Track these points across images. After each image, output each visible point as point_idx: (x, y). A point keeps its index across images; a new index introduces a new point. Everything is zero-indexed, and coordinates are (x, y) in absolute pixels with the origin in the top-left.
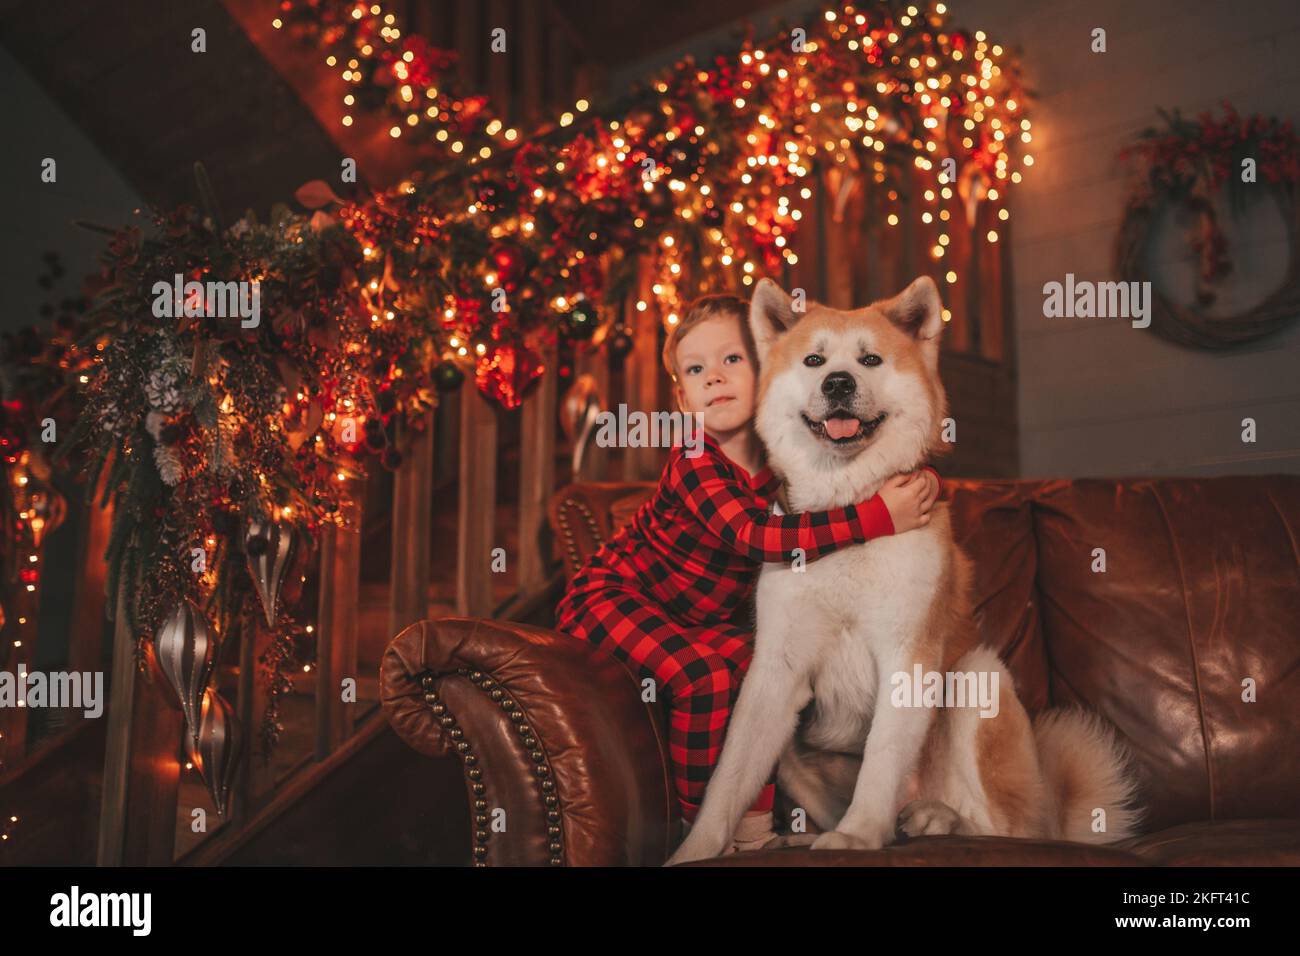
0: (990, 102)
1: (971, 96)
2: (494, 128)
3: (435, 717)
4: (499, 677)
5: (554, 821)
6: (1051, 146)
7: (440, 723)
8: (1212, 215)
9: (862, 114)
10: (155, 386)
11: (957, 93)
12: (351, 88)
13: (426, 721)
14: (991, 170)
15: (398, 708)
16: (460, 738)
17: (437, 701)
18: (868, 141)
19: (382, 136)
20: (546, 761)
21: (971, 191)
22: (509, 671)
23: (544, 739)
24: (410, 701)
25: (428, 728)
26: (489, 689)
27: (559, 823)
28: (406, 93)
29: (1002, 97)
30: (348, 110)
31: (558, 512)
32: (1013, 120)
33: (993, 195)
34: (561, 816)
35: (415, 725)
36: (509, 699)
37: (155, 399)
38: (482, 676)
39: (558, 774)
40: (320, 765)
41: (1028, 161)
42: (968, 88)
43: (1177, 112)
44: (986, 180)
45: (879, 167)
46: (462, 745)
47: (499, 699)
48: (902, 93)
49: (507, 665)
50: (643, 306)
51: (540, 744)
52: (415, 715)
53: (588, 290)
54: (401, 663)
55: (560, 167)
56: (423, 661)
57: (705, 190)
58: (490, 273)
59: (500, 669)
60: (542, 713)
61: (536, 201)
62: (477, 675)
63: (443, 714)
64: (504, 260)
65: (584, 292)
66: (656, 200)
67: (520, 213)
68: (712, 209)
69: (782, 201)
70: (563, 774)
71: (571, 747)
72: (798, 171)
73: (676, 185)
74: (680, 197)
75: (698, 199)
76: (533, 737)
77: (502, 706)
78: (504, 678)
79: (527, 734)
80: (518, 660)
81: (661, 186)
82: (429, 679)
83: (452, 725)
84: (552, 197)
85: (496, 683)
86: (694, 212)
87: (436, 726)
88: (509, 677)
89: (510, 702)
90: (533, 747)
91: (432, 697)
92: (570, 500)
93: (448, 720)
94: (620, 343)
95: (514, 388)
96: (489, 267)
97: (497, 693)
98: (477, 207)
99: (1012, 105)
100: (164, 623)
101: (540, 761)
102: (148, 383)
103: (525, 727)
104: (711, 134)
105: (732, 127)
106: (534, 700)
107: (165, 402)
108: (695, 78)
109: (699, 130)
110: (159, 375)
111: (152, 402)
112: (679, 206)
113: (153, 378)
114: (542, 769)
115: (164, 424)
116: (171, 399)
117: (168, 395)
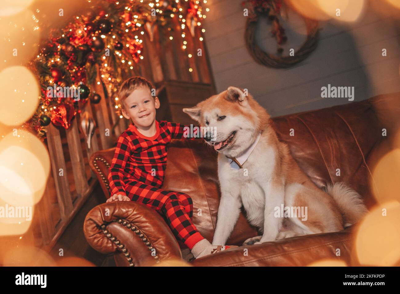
3: (109, 238)
4: (129, 220)
7: (111, 240)
8: (278, 21)
13: (106, 240)
15: (95, 238)
16: (119, 244)
17: (108, 233)
18: (158, 10)
20: (152, 245)
21: (191, 24)
22: (132, 217)
23: (150, 237)
24: (98, 235)
25: (107, 243)
26: (126, 225)
33: (199, 24)
35: (102, 243)
36: (133, 226)
38: (122, 220)
39: (157, 248)
41: (207, 10)
44: (196, 19)
45: (163, 19)
46: (121, 246)
47: (130, 227)
49: (132, 215)
50: (99, 83)
51: (148, 240)
52: (101, 240)
53: (83, 80)
54: (95, 222)
55: (63, 36)
56: (104, 220)
57: (114, 37)
58: (50, 79)
59: (129, 217)
60: (147, 229)
61: (59, 50)
62: (120, 221)
63: (111, 237)
64: (54, 74)
65: (81, 81)
66: (97, 43)
67: (55, 55)
68: (117, 44)
69: (136, 37)
70: (159, 248)
71: (159, 238)
72: (139, 25)
73: (103, 36)
74: (105, 40)
75: (112, 41)
76: (145, 237)
77: (132, 229)
78: (131, 220)
79: (143, 237)
80: (135, 212)
81: (98, 38)
82: (104, 226)
83: (115, 240)
84: (64, 47)
85: (128, 222)
86: (112, 45)
87: (110, 242)
88: (133, 219)
89: (134, 228)
90: (146, 241)
91: (106, 232)
92: (97, 157)
93: (114, 238)
94: (96, 98)
95: (67, 121)
96: (49, 77)
97: (129, 225)
98: (40, 56)
101: (150, 245)
103: (142, 235)
104: (111, 16)
105: (117, 13)
106: (143, 224)
109: (107, 15)
112: (106, 44)
114: (151, 247)
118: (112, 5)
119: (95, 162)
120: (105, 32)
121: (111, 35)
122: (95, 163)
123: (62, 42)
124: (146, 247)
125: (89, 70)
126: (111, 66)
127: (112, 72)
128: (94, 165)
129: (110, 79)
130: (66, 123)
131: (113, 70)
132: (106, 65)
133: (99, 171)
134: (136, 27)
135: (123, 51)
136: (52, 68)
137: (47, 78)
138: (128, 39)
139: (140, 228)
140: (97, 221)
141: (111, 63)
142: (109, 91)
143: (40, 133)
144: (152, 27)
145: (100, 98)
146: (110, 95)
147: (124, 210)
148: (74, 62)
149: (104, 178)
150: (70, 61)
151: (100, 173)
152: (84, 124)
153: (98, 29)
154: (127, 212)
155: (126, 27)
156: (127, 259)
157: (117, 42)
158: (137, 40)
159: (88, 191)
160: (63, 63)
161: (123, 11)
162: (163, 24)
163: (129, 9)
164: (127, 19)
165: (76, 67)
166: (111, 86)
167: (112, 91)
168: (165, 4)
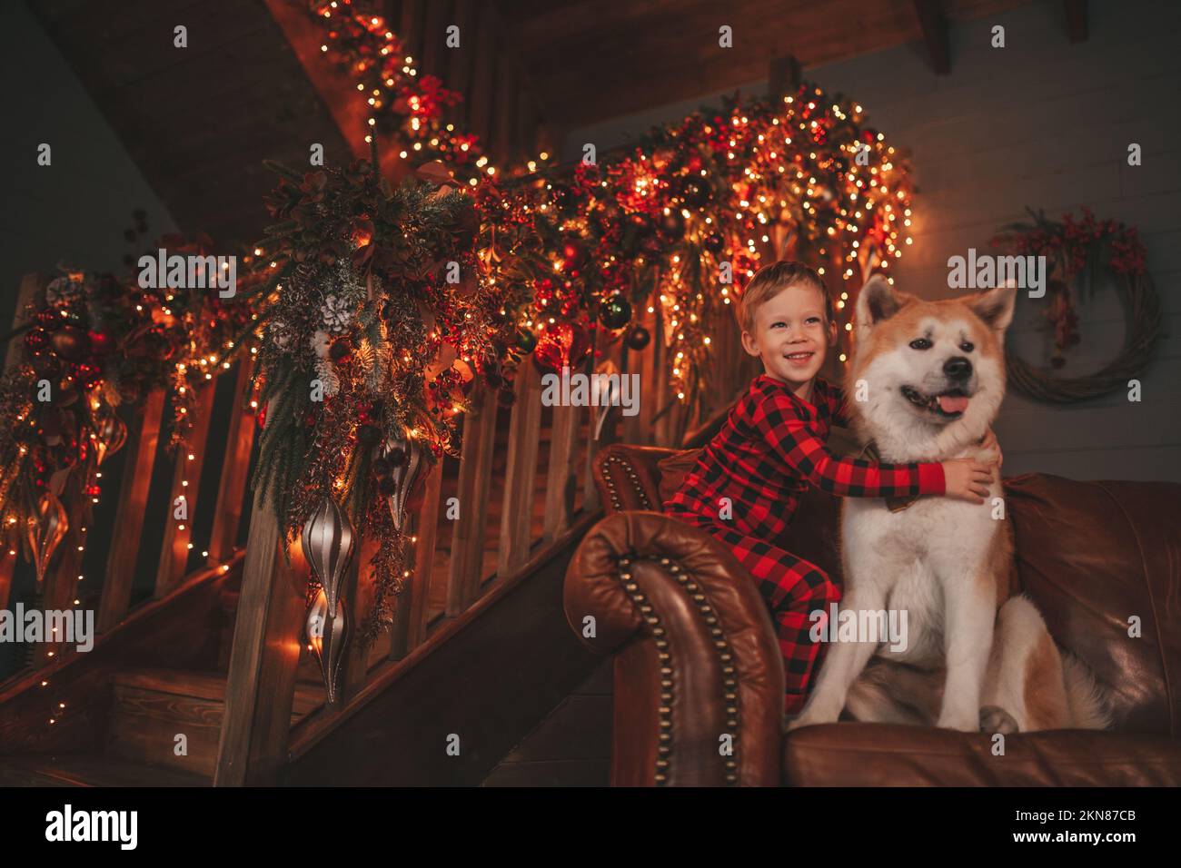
0: (884, 190)
1: (873, 183)
2: (482, 162)
3: (629, 595)
5: (731, 689)
6: (926, 232)
7: (632, 599)
8: (1066, 297)
9: (804, 184)
10: (331, 308)
11: (866, 177)
12: (373, 112)
13: (621, 598)
14: (884, 247)
15: (598, 584)
16: (650, 614)
17: (631, 581)
18: (806, 205)
20: (725, 637)
21: (869, 258)
22: (696, 559)
23: (725, 618)
24: (607, 579)
25: (623, 604)
26: (676, 574)
27: (736, 690)
28: (415, 124)
29: (893, 188)
30: (369, 130)
31: (601, 466)
32: (900, 207)
33: (885, 264)
34: (736, 686)
35: (611, 600)
36: (693, 583)
37: (329, 319)
38: (670, 562)
39: (736, 649)
40: (399, 664)
41: (909, 241)
42: (872, 176)
43: (1042, 212)
44: (880, 253)
45: (812, 227)
46: (653, 620)
47: (685, 583)
48: (838, 170)
49: (699, 553)
50: (651, 310)
51: (720, 623)
52: (611, 592)
53: (622, 288)
54: (608, 545)
55: (604, 184)
56: (631, 542)
57: (709, 221)
58: (558, 260)
59: (691, 556)
60: (723, 595)
61: (589, 209)
62: (666, 561)
63: (636, 592)
64: (570, 252)
65: (619, 289)
66: (672, 223)
67: (578, 216)
68: (714, 236)
69: (751, 242)
70: (740, 649)
71: (746, 626)
72: (763, 219)
73: (686, 214)
74: (689, 222)
75: (702, 226)
76: (714, 616)
77: (687, 590)
78: (693, 564)
79: (709, 614)
80: (706, 551)
81: (676, 212)
82: (627, 560)
83: (643, 603)
84: (601, 208)
85: (683, 569)
86: (700, 238)
87: (629, 603)
88: (697, 564)
89: (694, 587)
90: (714, 625)
91: (627, 577)
92: (613, 457)
93: (640, 598)
94: (639, 336)
95: (570, 360)
96: (557, 255)
97: (684, 578)
98: (547, 205)
99: (901, 195)
100: (312, 517)
101: (719, 637)
102: (325, 304)
103: (707, 608)
104: (712, 177)
105: (725, 174)
106: (718, 584)
107: (337, 323)
108: (703, 130)
109: (704, 173)
110: (334, 298)
111: (326, 322)
112: (688, 231)
113: (328, 300)
114: (721, 644)
115: (328, 343)
116: (342, 320)
117: (340, 317)
118: (720, 156)
119: (606, 464)
120: (692, 204)
121: (704, 216)
122: (606, 467)
123: (600, 194)
124: (710, 640)
125: (637, 276)
126: (685, 282)
127: (686, 294)
128: (602, 471)
129: (677, 308)
130: (567, 363)
131: (689, 291)
132: (676, 277)
133: (611, 488)
134: (756, 221)
135: (720, 257)
136: (567, 237)
137: (553, 255)
138: (736, 238)
139: (708, 590)
140: (614, 543)
141: (688, 275)
142: (669, 332)
143: (510, 359)
144: (786, 238)
145: (647, 339)
146: (668, 343)
147: (683, 540)
148: (615, 246)
149: (617, 505)
150: (607, 238)
151: (613, 492)
153: (680, 194)
154: (688, 544)
155: (740, 210)
156: (658, 655)
157: (712, 233)
158: (752, 249)
159: (568, 533)
160: (591, 237)
161: (739, 176)
162: (811, 237)
163: (752, 176)
164: (743, 196)
165: (613, 259)
166: (675, 323)
167: (675, 335)
168: (828, 195)
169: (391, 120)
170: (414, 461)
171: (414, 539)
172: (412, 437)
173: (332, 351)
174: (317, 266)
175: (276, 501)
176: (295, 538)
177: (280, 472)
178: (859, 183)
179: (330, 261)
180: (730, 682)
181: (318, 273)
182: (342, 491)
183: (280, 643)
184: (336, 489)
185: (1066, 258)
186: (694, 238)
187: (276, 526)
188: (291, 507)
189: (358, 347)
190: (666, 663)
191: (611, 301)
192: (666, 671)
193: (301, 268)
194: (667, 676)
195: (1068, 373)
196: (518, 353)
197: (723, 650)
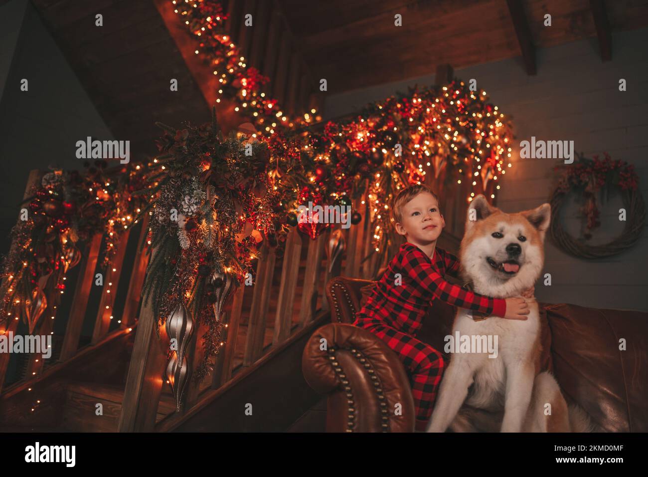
0: (497, 137)
1: (491, 133)
2: (279, 114)
3: (334, 368)
4: (365, 353)
5: (385, 422)
7: (335, 370)
8: (594, 200)
9: (451, 134)
10: (187, 202)
11: (487, 130)
12: (222, 86)
13: (329, 369)
14: (495, 168)
15: (317, 361)
16: (344, 379)
17: (335, 361)
18: (453, 146)
19: (231, 109)
20: (383, 393)
21: (486, 174)
22: (370, 351)
23: (384, 383)
24: (322, 359)
25: (330, 372)
26: (359, 358)
27: (387, 423)
28: (244, 93)
29: (502, 137)
30: (219, 96)
31: (331, 288)
32: (505, 146)
33: (495, 178)
34: (388, 420)
35: (324, 371)
36: (368, 363)
37: (186, 208)
38: (357, 351)
39: (389, 401)
40: (216, 392)
41: (510, 165)
42: (490, 130)
43: (582, 154)
44: (493, 171)
45: (455, 158)
46: (346, 382)
47: (364, 363)
48: (470, 127)
49: (371, 348)
50: (363, 202)
51: (381, 386)
52: (324, 366)
53: (347, 191)
55: (340, 135)
56: (335, 341)
57: (397, 155)
58: (312, 176)
59: (367, 349)
60: (383, 371)
61: (331, 148)
62: (354, 351)
63: (337, 367)
64: (319, 172)
65: (345, 192)
66: (376, 156)
67: (325, 152)
69: (420, 166)
70: (391, 400)
71: (395, 388)
72: (427, 153)
73: (384, 151)
74: (386, 156)
75: (393, 158)
76: (378, 382)
77: (365, 366)
78: (368, 353)
79: (375, 380)
80: (376, 346)
81: (379, 150)
82: (333, 350)
83: (341, 373)
84: (338, 148)
85: (363, 356)
86: (391, 164)
87: (333, 372)
88: (370, 353)
89: (368, 365)
90: (378, 387)
91: (333, 358)
92: (337, 283)
93: (339, 370)
94: (356, 217)
95: (316, 230)
96: (312, 173)
97: (363, 360)
98: (309, 146)
99: (506, 140)
100: (172, 313)
101: (380, 393)
102: (184, 200)
103: (375, 377)
104: (400, 132)
105: (407, 130)
106: (381, 365)
107: (190, 210)
108: (396, 105)
109: (395, 129)
110: (189, 197)
111: (184, 210)
112: (385, 160)
113: (186, 199)
114: (382, 397)
115: (185, 221)
116: (193, 209)
117: (192, 207)
118: (405, 120)
119: (333, 287)
120: (388, 146)
121: (394, 153)
122: (333, 289)
123: (338, 140)
124: (376, 394)
125: (357, 184)
126: (383, 188)
128: (331, 291)
129: (377, 202)
130: (314, 231)
131: (384, 193)
132: (378, 185)
133: (335, 300)
134: (424, 155)
135: (402, 174)
136: (318, 164)
137: (310, 173)
138: (412, 165)
139: (376, 368)
141: (384, 184)
142: (372, 215)
143: (283, 230)
144: (440, 163)
145: (360, 219)
146: (372, 220)
147: (363, 340)
148: (345, 169)
150: (340, 164)
152: (333, 243)
153: (381, 141)
154: (366, 342)
155: (414, 149)
156: (347, 401)
157: (398, 162)
158: (421, 170)
159: (313, 322)
160: (332, 164)
161: (415, 131)
162: (455, 163)
163: (422, 131)
164: (417, 141)
165: (343, 175)
166: (376, 210)
167: (376, 216)
168: (464, 141)
169: (231, 91)
170: (228, 284)
171: (227, 326)
172: (227, 272)
173: (186, 225)
174: (181, 180)
175: (153, 303)
176: (163, 323)
177: (156, 288)
178: (483, 134)
179: (188, 178)
180: (385, 418)
181: (181, 184)
182: (189, 298)
183: (152, 379)
184: (186, 298)
185: (594, 179)
186: (388, 164)
187: (153, 317)
188: (161, 307)
189: (201, 223)
190: (351, 406)
191: (341, 198)
192: (351, 410)
193: (173, 181)
194: (352, 413)
195: (593, 242)
196: (288, 227)
197: (382, 400)
